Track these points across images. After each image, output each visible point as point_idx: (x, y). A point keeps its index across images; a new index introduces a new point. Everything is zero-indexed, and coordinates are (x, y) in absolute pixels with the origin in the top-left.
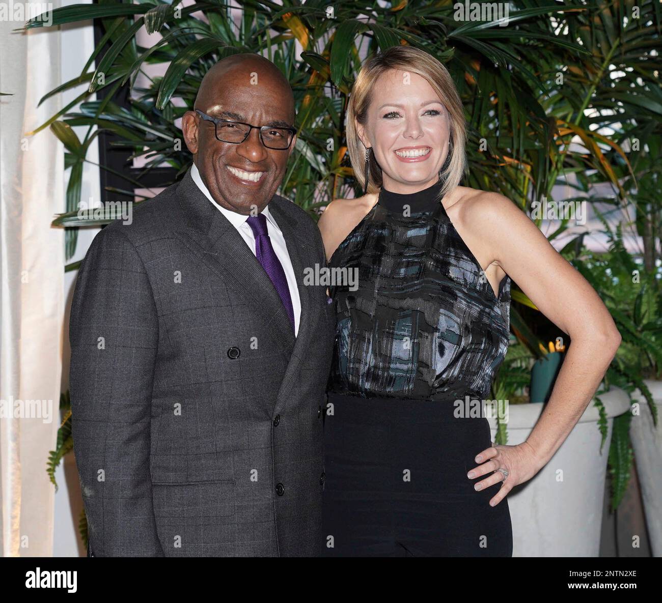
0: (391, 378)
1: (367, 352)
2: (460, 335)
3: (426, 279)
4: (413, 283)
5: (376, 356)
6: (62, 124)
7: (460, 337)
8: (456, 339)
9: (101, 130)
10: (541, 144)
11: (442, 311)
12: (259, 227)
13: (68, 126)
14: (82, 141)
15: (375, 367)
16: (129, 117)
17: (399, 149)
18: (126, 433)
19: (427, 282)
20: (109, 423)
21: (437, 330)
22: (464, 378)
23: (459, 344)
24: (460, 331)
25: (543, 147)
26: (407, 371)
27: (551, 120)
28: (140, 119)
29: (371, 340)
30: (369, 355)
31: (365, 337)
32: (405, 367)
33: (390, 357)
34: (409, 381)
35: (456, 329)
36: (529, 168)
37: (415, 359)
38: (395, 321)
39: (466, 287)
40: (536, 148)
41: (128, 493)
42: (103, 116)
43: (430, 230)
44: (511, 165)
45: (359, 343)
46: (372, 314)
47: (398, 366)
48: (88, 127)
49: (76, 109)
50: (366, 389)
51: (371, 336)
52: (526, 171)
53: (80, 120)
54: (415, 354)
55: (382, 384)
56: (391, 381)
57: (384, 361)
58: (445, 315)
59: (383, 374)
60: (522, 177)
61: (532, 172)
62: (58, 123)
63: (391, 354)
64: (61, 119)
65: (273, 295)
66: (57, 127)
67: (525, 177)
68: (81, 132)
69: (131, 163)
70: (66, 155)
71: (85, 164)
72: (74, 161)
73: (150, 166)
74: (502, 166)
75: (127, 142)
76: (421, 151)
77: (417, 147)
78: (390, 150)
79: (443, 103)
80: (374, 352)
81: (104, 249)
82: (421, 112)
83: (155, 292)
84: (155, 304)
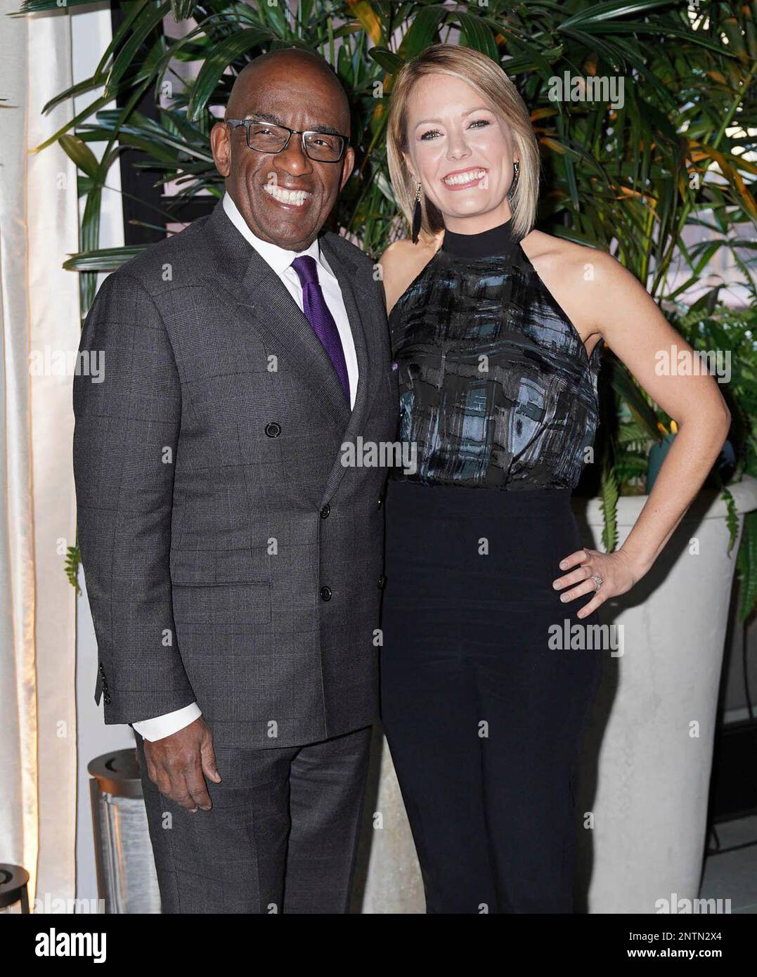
0: (460, 462)
1: (432, 432)
2: (543, 410)
3: (504, 342)
4: (488, 345)
5: (443, 437)
6: (73, 140)
7: (544, 412)
8: (538, 415)
9: (122, 147)
10: (669, 172)
11: (523, 380)
12: (306, 273)
13: (80, 142)
14: (99, 159)
15: (443, 450)
16: (158, 131)
18: (139, 524)
19: (506, 345)
20: (119, 512)
21: (515, 403)
22: (545, 461)
23: (541, 420)
24: (544, 405)
25: (671, 176)
26: (479, 455)
28: (172, 134)
29: (438, 418)
30: (435, 435)
31: (430, 415)
32: (477, 450)
33: (460, 437)
34: (480, 466)
35: (539, 402)
36: (654, 202)
37: (489, 440)
38: (466, 393)
39: (554, 351)
40: (663, 177)
41: (142, 596)
42: (124, 129)
43: (508, 278)
44: (631, 199)
45: (422, 420)
46: (439, 386)
47: (469, 448)
48: (106, 143)
49: (92, 120)
50: (428, 478)
51: (438, 411)
52: (651, 206)
53: (97, 134)
54: (490, 435)
55: (449, 470)
56: (459, 466)
57: (452, 443)
58: (527, 385)
59: (451, 457)
60: (645, 215)
61: (659, 209)
62: (67, 137)
63: (461, 433)
64: (71, 132)
65: (322, 359)
66: (65, 141)
67: (648, 214)
68: (98, 149)
69: (162, 190)
70: (79, 179)
71: (104, 190)
72: (90, 186)
73: (183, 195)
74: (620, 201)
75: (153, 163)
76: (471, 174)
77: (467, 170)
78: (436, 179)
79: (493, 111)
80: (441, 432)
81: (114, 298)
82: (465, 124)
83: (176, 353)
84: (176, 369)
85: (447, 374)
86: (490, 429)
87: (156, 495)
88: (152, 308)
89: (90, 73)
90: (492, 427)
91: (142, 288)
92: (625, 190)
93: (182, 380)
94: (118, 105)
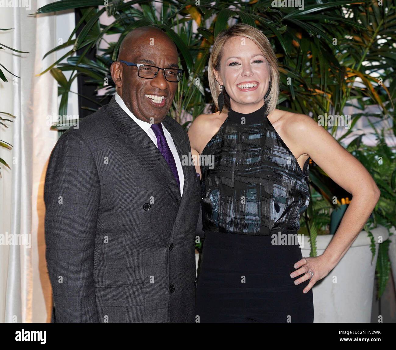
0: (246, 224)
1: (230, 209)
2: (287, 198)
3: (263, 166)
4: (255, 168)
5: (236, 211)
6: (56, 70)
7: (287, 199)
8: (285, 201)
9: (79, 73)
10: (337, 82)
11: (275, 185)
13: (60, 71)
14: (68, 79)
15: (235, 218)
16: (95, 65)
17: (240, 84)
18: (81, 256)
19: (264, 168)
20: (71, 251)
21: (272, 196)
22: (289, 221)
23: (287, 203)
24: (287, 195)
25: (338, 84)
26: (255, 221)
27: (343, 68)
28: (102, 67)
29: (232, 202)
30: (231, 210)
31: (228, 200)
32: (254, 218)
33: (245, 212)
34: (257, 226)
35: (285, 194)
36: (330, 96)
37: (260, 213)
38: (246, 190)
39: (287, 169)
40: (334, 84)
41: (82, 293)
42: (81, 65)
43: (263, 135)
44: (319, 94)
45: (225, 204)
46: (232, 186)
47: (249, 217)
48: (71, 72)
49: (65, 61)
50: (230, 231)
51: (232, 199)
52: (328, 98)
53: (67, 67)
54: (259, 211)
55: (240, 228)
56: (245, 226)
57: (241, 215)
58: (277, 187)
59: (241, 222)
60: (325, 102)
61: (332, 99)
62: (54, 69)
63: (245, 210)
64: (56, 66)
66: (54, 71)
67: (327, 102)
68: (67, 74)
69: (97, 93)
70: (59, 88)
71: (69, 93)
72: (63, 91)
73: (108, 95)
74: (314, 95)
75: (94, 80)
76: (252, 84)
77: (250, 82)
78: (234, 85)
79: (264, 56)
80: (234, 209)
81: (67, 144)
82: (251, 61)
83: (99, 170)
84: (98, 178)
85: (236, 181)
86: (260, 208)
87: (89, 242)
88: (87, 149)
89: (66, 40)
90: (260, 207)
91: (82, 139)
92: (317, 91)
93: (101, 184)
94: (77, 54)
